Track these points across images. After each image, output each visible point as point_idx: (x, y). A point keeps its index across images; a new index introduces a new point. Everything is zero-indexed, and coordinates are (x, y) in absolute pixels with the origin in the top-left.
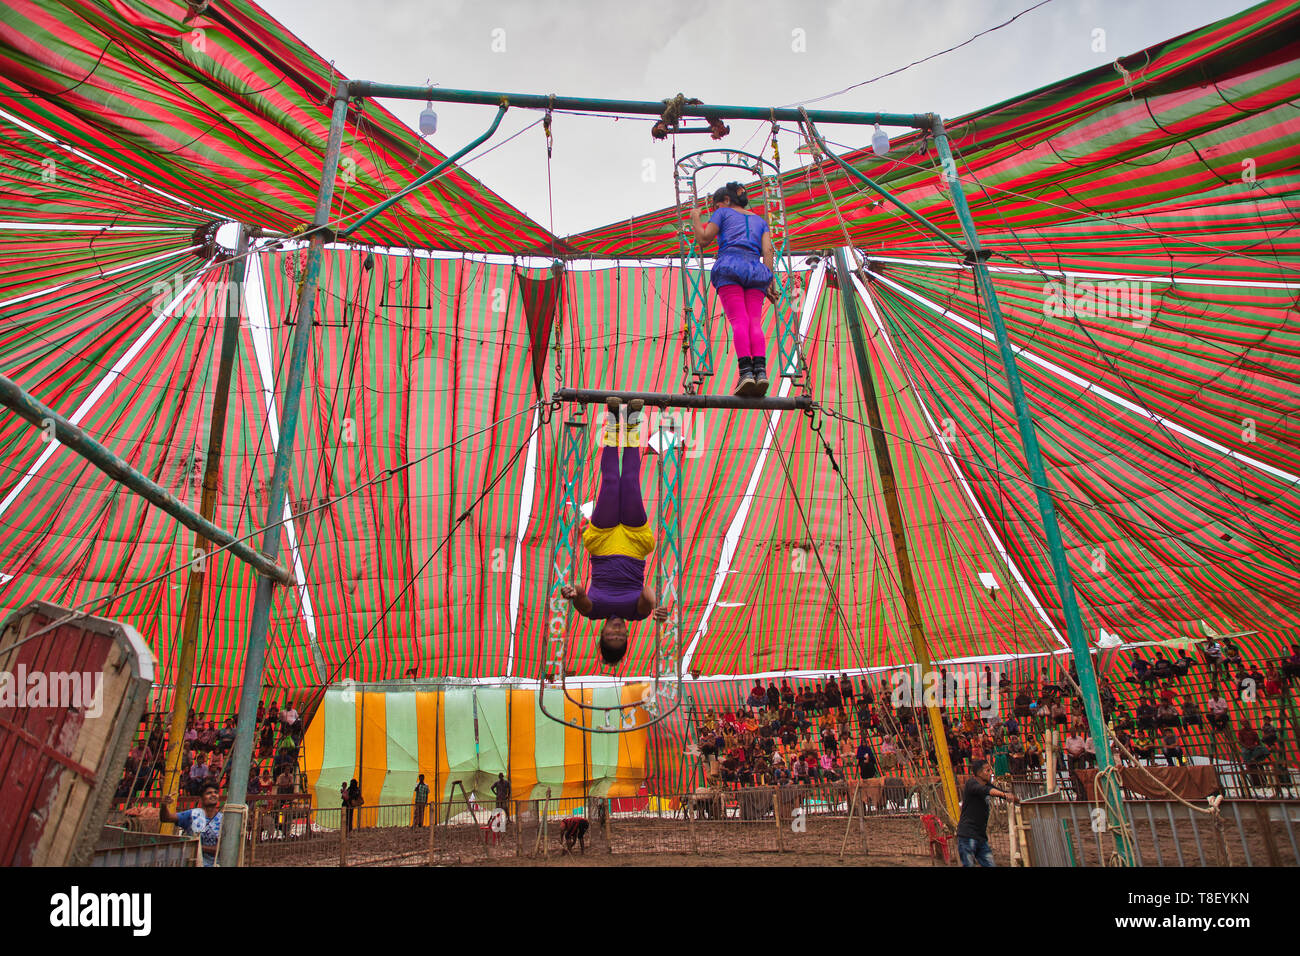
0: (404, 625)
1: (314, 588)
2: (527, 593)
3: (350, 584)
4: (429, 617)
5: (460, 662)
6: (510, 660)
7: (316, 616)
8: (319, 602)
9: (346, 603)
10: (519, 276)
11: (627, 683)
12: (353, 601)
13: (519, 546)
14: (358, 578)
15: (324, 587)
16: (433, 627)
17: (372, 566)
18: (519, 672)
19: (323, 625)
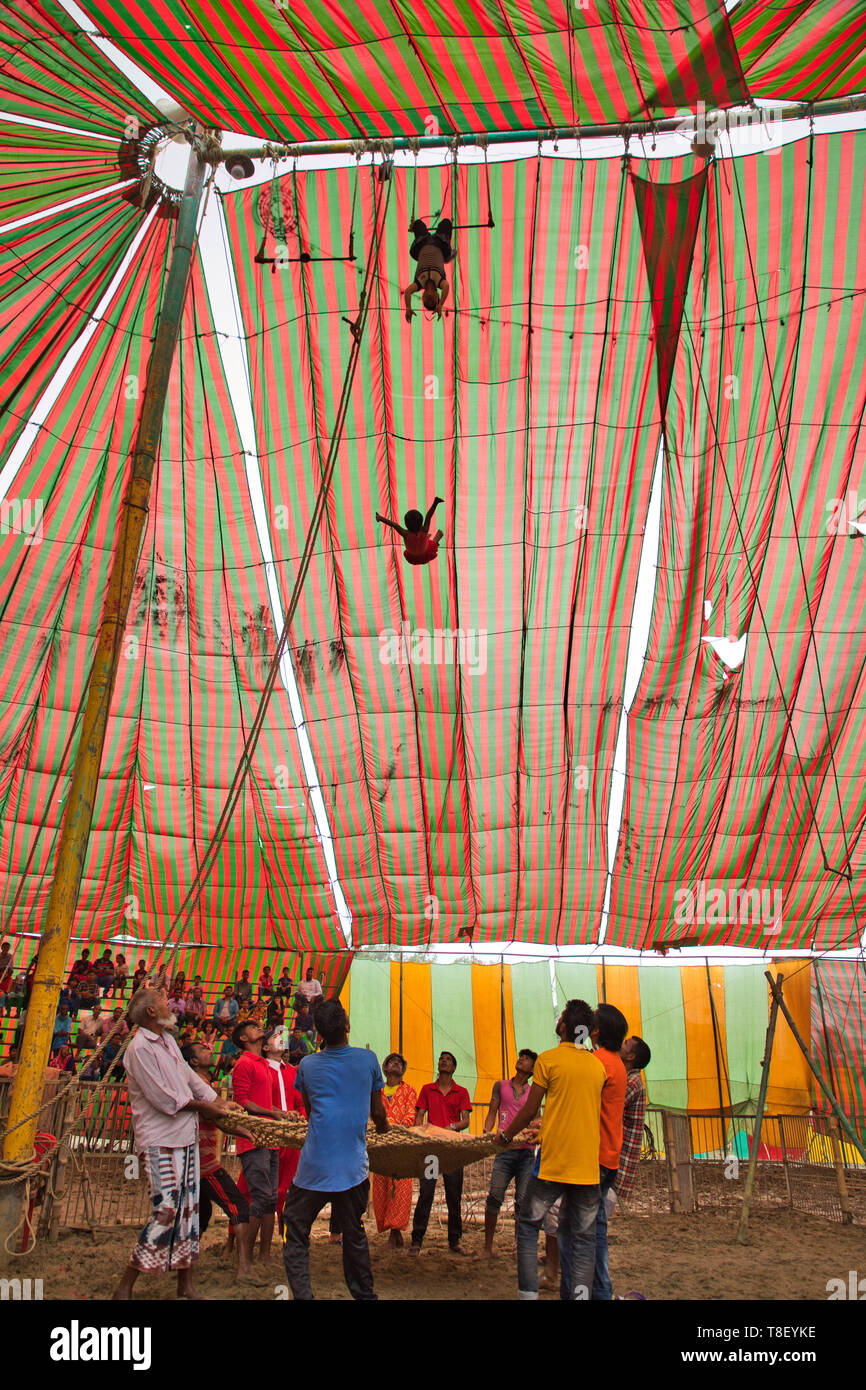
0: (453, 853)
1: (330, 790)
2: (634, 801)
3: (378, 784)
4: (490, 844)
5: (532, 917)
6: (605, 918)
7: (334, 838)
8: (337, 814)
9: (374, 813)
10: (635, 179)
11: (776, 960)
12: (384, 814)
13: (624, 718)
14: (389, 776)
15: (343, 789)
16: (495, 861)
17: (408, 755)
18: (615, 935)
19: (343, 851)
